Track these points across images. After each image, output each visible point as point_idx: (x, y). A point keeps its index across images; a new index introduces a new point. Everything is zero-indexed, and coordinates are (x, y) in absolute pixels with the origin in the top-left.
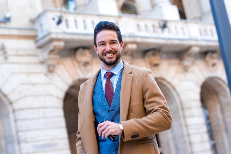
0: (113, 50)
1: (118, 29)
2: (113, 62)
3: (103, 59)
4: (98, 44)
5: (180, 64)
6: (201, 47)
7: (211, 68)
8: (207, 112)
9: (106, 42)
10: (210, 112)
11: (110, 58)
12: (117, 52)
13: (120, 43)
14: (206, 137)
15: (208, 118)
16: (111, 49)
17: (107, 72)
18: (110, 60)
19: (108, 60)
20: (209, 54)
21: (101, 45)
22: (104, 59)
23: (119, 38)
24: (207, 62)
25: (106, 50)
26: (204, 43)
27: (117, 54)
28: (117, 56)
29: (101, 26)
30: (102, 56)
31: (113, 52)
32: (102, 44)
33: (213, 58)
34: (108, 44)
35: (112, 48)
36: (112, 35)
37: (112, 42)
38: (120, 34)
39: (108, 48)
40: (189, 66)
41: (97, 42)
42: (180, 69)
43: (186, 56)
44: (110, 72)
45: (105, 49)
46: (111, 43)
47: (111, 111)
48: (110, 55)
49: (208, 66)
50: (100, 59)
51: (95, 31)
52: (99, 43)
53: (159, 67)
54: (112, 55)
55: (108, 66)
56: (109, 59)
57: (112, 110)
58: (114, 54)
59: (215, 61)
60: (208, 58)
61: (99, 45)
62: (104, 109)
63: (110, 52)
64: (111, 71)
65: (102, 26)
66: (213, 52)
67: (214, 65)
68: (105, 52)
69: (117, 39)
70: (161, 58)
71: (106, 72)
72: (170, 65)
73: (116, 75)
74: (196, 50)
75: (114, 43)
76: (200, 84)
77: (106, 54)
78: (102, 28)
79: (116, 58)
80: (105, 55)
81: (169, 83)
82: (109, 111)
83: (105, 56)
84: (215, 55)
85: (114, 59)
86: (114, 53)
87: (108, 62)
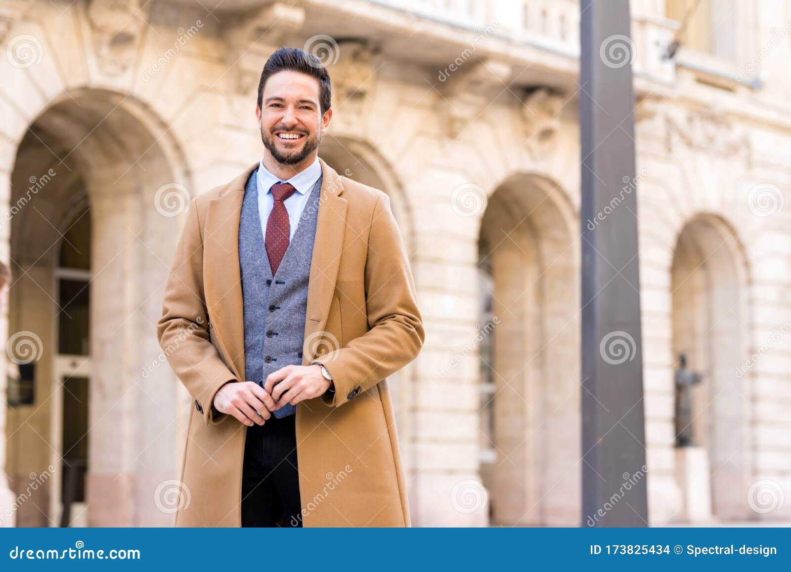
0: (300, 126)
1: (326, 75)
2: (295, 156)
3: (270, 144)
4: (267, 103)
5: (435, 109)
6: (516, 65)
7: (533, 142)
8: (489, 285)
9: (287, 101)
10: (500, 287)
11: (288, 146)
12: (308, 134)
13: (323, 113)
14: (470, 366)
15: (489, 307)
16: (296, 122)
17: (279, 183)
18: (288, 149)
19: (281, 150)
20: (540, 95)
21: (272, 106)
22: (273, 144)
23: (324, 97)
24: (525, 119)
25: (283, 121)
26: (531, 57)
27: (309, 138)
28: (306, 145)
29: (282, 58)
30: (270, 135)
31: (299, 130)
32: (277, 105)
33: (551, 113)
34: (290, 108)
35: (298, 120)
36: (305, 87)
37: (304, 105)
38: (327, 88)
39: (289, 116)
40: (464, 122)
41: (265, 97)
42: (433, 125)
43: (460, 86)
44: (288, 183)
45: (282, 118)
46: (301, 108)
47: (275, 284)
48: (291, 136)
49: (527, 134)
50: (263, 141)
51: (265, 68)
52: (269, 100)
53: (366, 104)
54: (295, 136)
55: (279, 164)
56: (286, 148)
57: (277, 283)
58: (302, 136)
59: (554, 123)
60: (532, 108)
61: (270, 103)
62: (256, 275)
63: (291, 129)
64: (289, 181)
65: (285, 58)
66: (553, 91)
67: (547, 134)
68: (279, 125)
69: (317, 101)
70: (378, 77)
71: (277, 180)
72: (402, 103)
73: (300, 194)
74: (498, 71)
75: (307, 108)
76: (489, 188)
77: (281, 131)
78: (284, 64)
79: (305, 148)
80: (278, 135)
81: (388, 166)
82: (269, 283)
83: (276, 137)
84: (558, 104)
85: (298, 150)
86: (303, 133)
87: (281, 154)
